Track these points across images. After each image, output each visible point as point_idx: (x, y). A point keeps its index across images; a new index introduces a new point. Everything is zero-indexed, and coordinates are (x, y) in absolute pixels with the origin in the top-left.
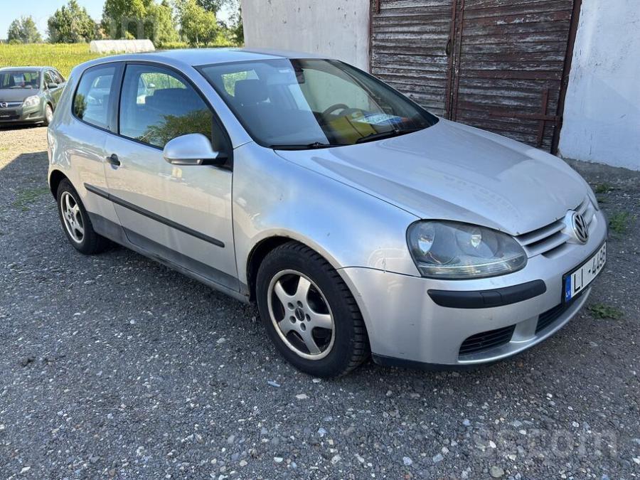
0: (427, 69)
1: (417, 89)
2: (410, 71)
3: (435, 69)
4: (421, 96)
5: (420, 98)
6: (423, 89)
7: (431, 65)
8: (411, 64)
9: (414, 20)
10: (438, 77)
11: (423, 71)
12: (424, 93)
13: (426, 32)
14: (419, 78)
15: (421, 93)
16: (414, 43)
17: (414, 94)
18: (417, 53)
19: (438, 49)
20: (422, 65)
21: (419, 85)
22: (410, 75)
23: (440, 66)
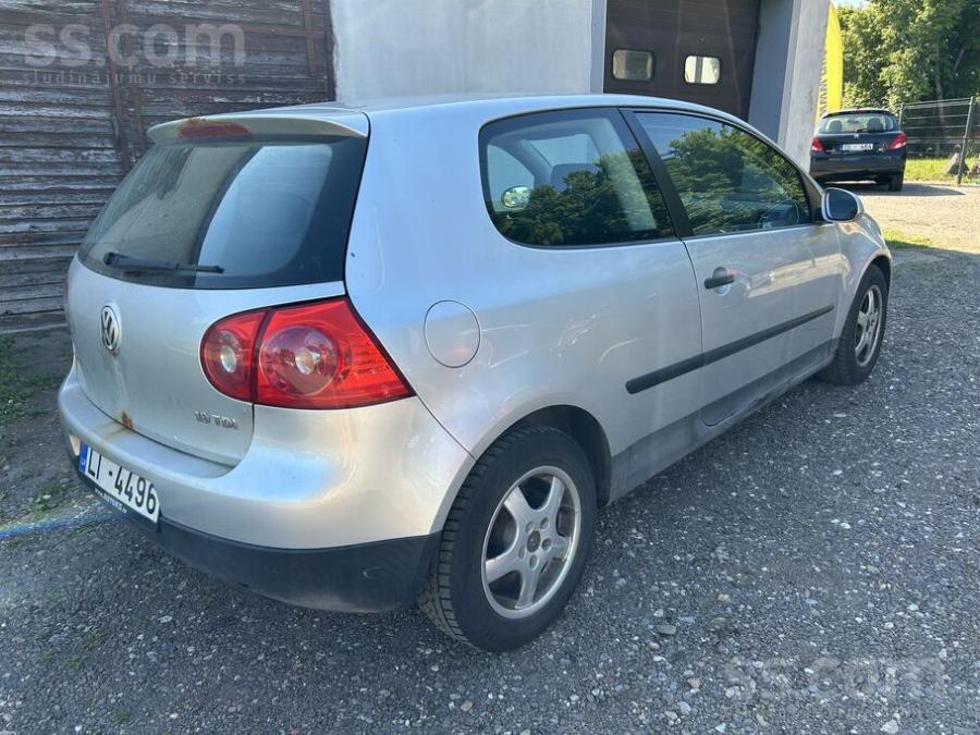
0: (65, 172)
1: (47, 212)
2: (18, 179)
3: (87, 172)
4: (60, 224)
5: (60, 229)
6: (64, 212)
7: (77, 166)
8: (18, 165)
9: (8, 78)
10: (99, 187)
11: (56, 177)
12: (70, 219)
13: (49, 104)
14: (46, 192)
15: (60, 219)
16: (20, 123)
17: (38, 224)
18: (33, 144)
19: (89, 135)
20: (50, 165)
21: (52, 205)
22: (23, 186)
23: (103, 166)
